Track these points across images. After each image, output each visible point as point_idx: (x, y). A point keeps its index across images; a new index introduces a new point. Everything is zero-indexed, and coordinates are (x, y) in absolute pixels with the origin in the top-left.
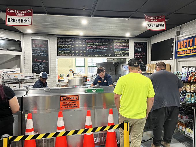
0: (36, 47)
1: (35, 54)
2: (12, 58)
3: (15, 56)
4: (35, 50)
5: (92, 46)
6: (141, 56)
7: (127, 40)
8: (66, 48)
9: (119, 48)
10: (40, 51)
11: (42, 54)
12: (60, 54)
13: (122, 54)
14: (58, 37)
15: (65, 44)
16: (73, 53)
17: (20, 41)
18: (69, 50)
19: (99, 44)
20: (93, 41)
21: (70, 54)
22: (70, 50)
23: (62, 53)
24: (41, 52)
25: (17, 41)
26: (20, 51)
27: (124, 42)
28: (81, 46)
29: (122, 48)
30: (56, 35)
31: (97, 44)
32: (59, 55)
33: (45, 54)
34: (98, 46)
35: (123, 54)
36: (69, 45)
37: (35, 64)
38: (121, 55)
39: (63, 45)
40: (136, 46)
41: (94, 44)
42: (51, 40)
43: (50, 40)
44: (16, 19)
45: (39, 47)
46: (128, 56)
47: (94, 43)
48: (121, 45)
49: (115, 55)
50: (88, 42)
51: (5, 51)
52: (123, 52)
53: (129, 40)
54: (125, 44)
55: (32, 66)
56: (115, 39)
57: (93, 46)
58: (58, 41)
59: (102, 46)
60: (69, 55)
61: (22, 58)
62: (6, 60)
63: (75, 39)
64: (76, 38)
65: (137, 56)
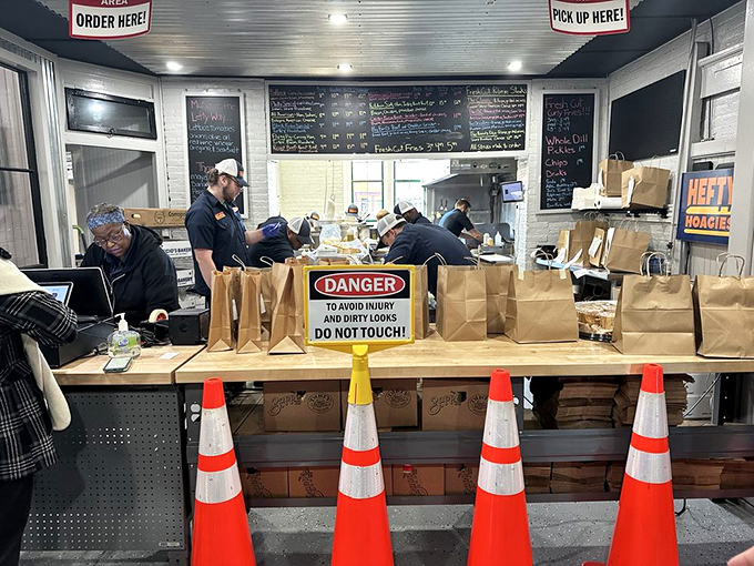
0: (201, 123)
1: (199, 145)
2: (132, 160)
3: (138, 155)
4: (198, 132)
5: (388, 115)
6: (568, 146)
7: (519, 87)
8: (299, 123)
9: (486, 120)
10: (215, 133)
11: (220, 146)
12: (281, 145)
13: (497, 142)
14: (270, 86)
15: (297, 111)
16: (322, 141)
17: (151, 105)
18: (308, 132)
19: (414, 107)
20: (393, 96)
21: (312, 145)
22: (314, 129)
23: (286, 141)
24: (218, 141)
25: (139, 105)
26: (153, 136)
27: (508, 98)
28: (348, 114)
29: (498, 120)
30: (266, 78)
31: (406, 107)
32: (277, 148)
33: (230, 148)
34: (408, 113)
35: (502, 142)
36: (308, 112)
37: (200, 181)
38: (491, 145)
39: (290, 112)
40: (554, 109)
41: (397, 108)
42: (247, 99)
43: (245, 96)
44: (103, 17)
45: (210, 122)
46: (522, 148)
47: (397, 104)
48: (494, 108)
49: (473, 147)
50: (376, 102)
51: (105, 137)
52: (503, 135)
53: (525, 87)
54: (509, 103)
55: (191, 188)
56: (473, 88)
57: (392, 115)
58: (274, 99)
59: (424, 112)
60: (308, 149)
61: (159, 160)
62: (113, 170)
63: (331, 90)
64: (334, 87)
65: (556, 147)
